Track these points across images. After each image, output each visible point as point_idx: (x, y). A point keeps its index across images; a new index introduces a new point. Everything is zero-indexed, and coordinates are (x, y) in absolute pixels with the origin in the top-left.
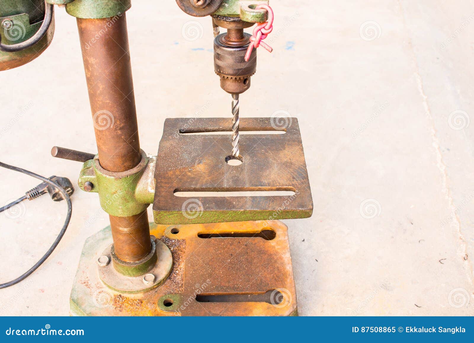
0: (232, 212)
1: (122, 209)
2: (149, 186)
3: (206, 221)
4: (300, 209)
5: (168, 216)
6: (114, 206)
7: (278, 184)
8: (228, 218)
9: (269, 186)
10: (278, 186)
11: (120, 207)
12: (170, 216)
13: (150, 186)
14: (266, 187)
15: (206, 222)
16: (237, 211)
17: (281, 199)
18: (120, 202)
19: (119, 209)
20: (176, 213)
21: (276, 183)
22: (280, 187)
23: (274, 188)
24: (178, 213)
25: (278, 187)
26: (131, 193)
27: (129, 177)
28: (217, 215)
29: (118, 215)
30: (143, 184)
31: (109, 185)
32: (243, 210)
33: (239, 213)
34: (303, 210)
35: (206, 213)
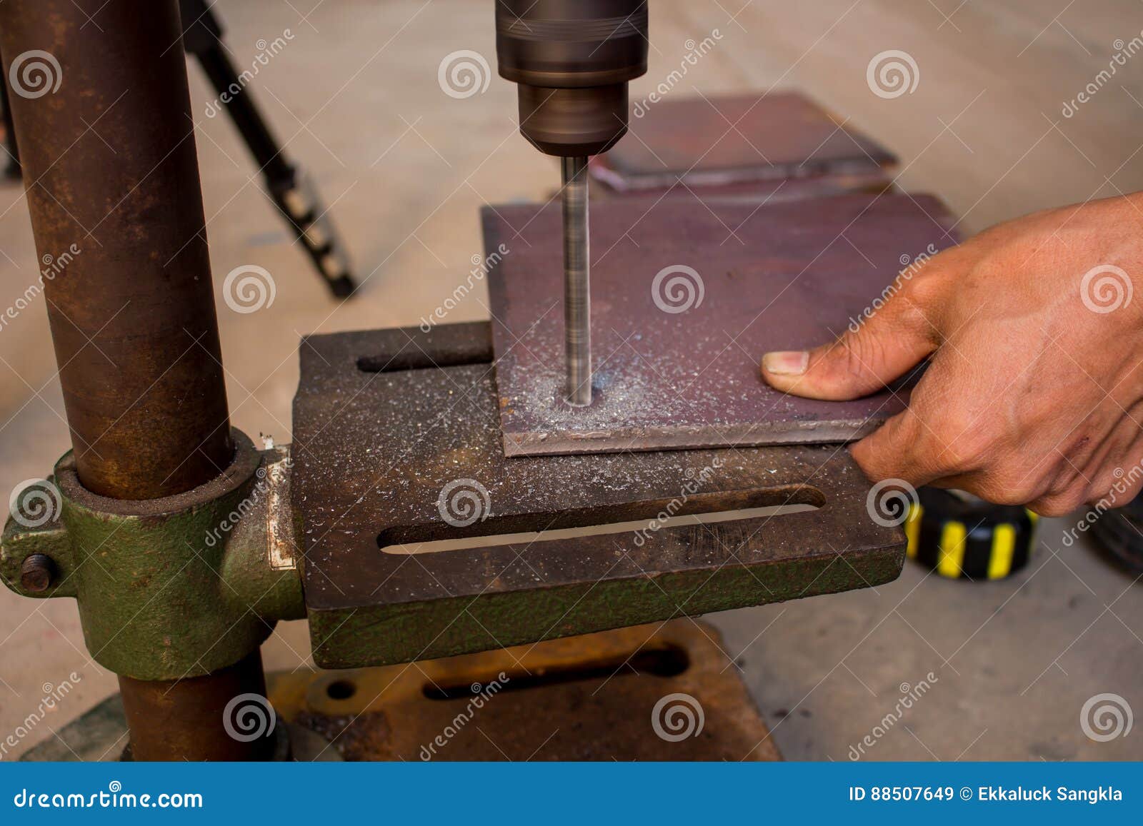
0: (616, 585)
1: (172, 647)
2: (273, 545)
3: (515, 637)
4: (863, 548)
5: (369, 629)
6: (142, 638)
7: (752, 482)
8: (602, 615)
9: (724, 489)
10: (753, 486)
11: (167, 642)
12: (379, 628)
13: (276, 543)
14: (714, 494)
15: (517, 641)
16: (635, 579)
17: (783, 525)
18: (163, 619)
19: (162, 647)
20: (401, 613)
21: (745, 480)
22: (763, 488)
23: (742, 495)
24: (408, 612)
25: (755, 489)
26: (206, 578)
27: (194, 513)
28: (558, 607)
29: (158, 673)
30: (251, 541)
31: (120, 551)
32: (659, 573)
33: (642, 589)
34: (873, 550)
35: (517, 602)
